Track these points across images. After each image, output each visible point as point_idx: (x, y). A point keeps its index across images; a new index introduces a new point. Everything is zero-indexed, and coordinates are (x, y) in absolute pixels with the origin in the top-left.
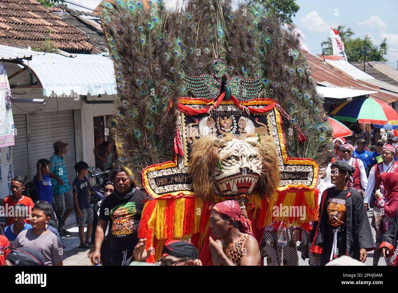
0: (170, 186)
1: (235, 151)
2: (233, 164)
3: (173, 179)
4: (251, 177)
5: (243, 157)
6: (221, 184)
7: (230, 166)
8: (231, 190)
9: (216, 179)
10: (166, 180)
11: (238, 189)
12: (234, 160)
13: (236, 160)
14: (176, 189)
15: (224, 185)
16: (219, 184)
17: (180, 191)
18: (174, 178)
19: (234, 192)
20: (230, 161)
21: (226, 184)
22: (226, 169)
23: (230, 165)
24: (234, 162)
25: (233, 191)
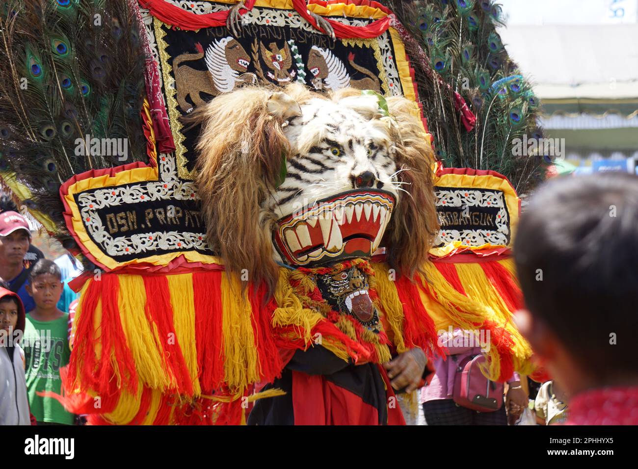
0: (147, 235)
1: (331, 129)
2: (328, 164)
3: (151, 216)
4: (378, 203)
5: (356, 147)
6: (294, 228)
7: (321, 172)
8: (323, 244)
9: (276, 215)
10: (132, 217)
11: (344, 240)
12: (329, 153)
13: (335, 153)
14: (164, 246)
15: (303, 230)
16: (287, 228)
17: (175, 250)
18: (154, 213)
19: (335, 251)
20: (316, 156)
21: (309, 227)
22: (308, 182)
23: (319, 167)
24: (329, 158)
25: (330, 248)
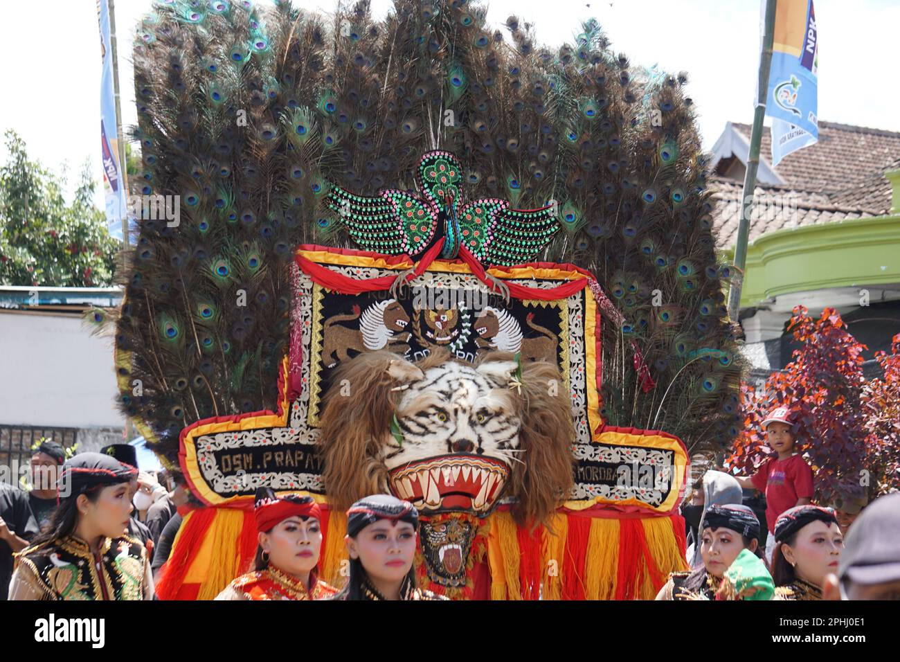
0: (261, 475)
1: (442, 396)
2: (432, 428)
3: (269, 458)
4: (478, 467)
5: (460, 413)
6: (401, 479)
7: (423, 435)
8: (422, 498)
9: (386, 467)
10: (249, 459)
11: (441, 496)
12: (436, 418)
13: (441, 418)
14: (275, 484)
15: (407, 482)
16: (396, 479)
17: (287, 490)
18: (273, 456)
19: (433, 504)
20: (423, 420)
21: (411, 481)
22: (410, 442)
23: (422, 430)
24: (434, 423)
25: (429, 501)
